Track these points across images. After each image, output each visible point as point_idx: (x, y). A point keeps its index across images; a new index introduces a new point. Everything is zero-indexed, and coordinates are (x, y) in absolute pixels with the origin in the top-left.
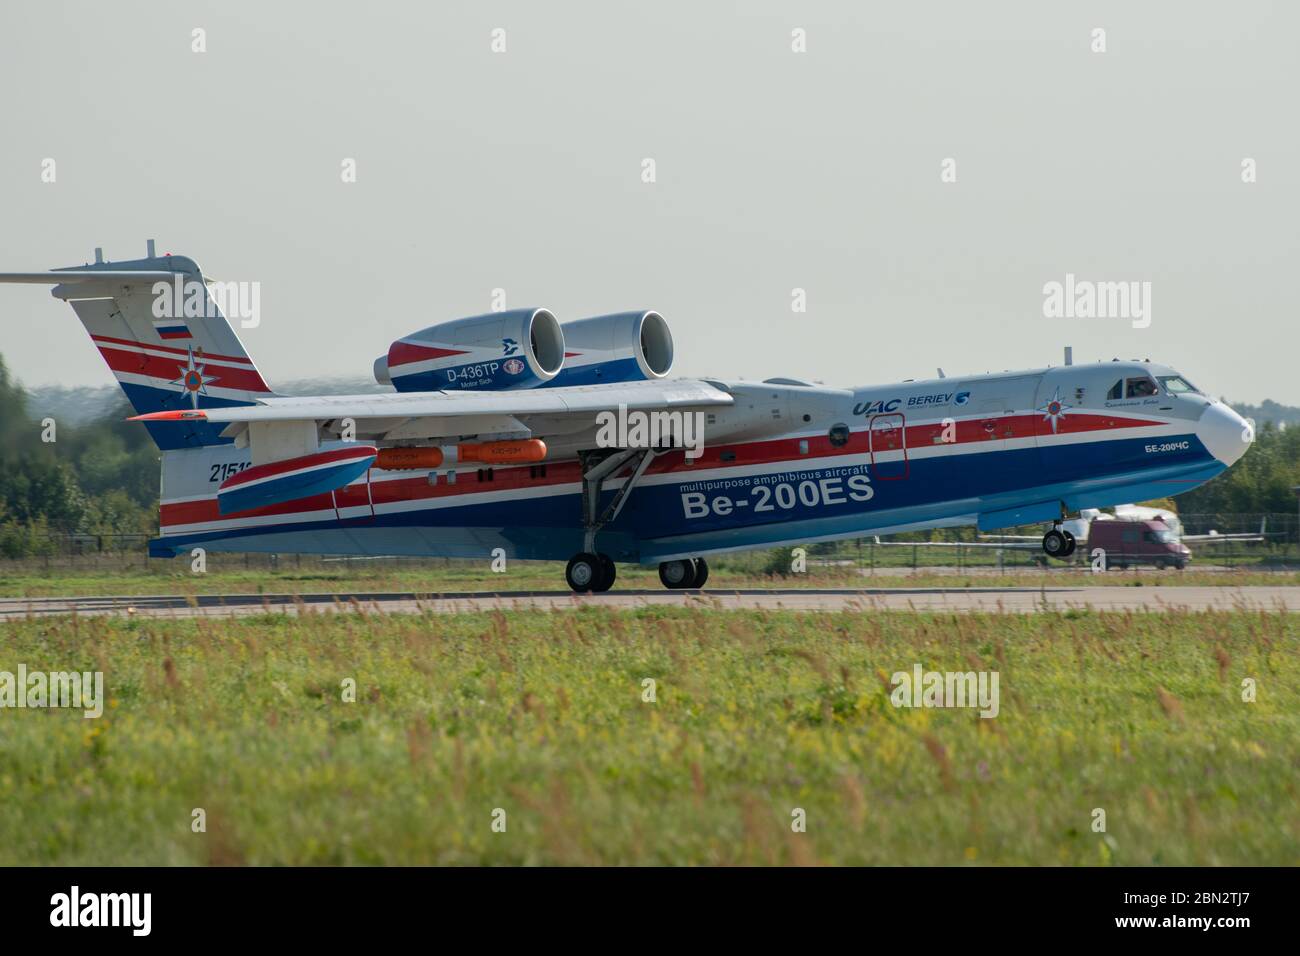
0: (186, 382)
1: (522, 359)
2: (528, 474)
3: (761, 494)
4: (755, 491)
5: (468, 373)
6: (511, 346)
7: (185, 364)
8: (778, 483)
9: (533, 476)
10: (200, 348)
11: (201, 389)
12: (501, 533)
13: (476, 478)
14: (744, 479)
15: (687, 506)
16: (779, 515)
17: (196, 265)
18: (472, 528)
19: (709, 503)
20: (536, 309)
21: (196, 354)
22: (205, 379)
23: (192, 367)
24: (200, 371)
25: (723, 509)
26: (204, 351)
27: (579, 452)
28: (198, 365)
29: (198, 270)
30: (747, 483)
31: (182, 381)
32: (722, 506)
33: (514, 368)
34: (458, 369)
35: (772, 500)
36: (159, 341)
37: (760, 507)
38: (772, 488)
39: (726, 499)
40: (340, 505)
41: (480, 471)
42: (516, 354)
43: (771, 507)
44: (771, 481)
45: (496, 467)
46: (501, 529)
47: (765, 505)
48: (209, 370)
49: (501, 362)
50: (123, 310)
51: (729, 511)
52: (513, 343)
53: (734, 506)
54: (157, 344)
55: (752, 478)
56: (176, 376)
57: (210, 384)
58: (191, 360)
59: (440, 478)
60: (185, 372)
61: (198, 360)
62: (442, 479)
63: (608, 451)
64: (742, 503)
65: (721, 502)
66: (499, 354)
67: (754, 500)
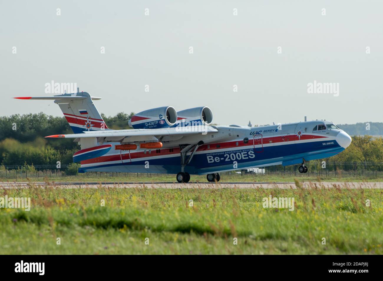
1: (164, 120)
2: (169, 150)
3: (227, 156)
4: (225, 156)
5: (151, 124)
6: (161, 117)
7: (86, 121)
8: (231, 153)
9: (170, 151)
10: (90, 117)
11: (90, 128)
12: (163, 167)
13: (156, 152)
14: (222, 152)
15: (209, 160)
16: (232, 162)
17: (89, 95)
18: (155, 165)
19: (214, 159)
20: (168, 107)
21: (89, 118)
22: (91, 125)
23: (88, 122)
24: (90, 123)
25: (218, 160)
26: (91, 118)
27: (179, 145)
28: (89, 121)
29: (90, 96)
30: (223, 153)
31: (86, 126)
32: (217, 159)
33: (162, 123)
34: (148, 123)
35: (230, 158)
36: (79, 115)
37: (227, 160)
38: (230, 155)
39: (218, 158)
40: (123, 159)
41: (157, 150)
42: (162, 119)
43: (229, 160)
44: (229, 153)
45: (161, 149)
46: (163, 166)
47: (228, 159)
48: (92, 123)
49: (159, 121)
50: (71, 107)
51: (219, 161)
52: (162, 116)
53: (220, 159)
54: (80, 116)
55: (224, 152)
56: (85, 124)
57: (92, 126)
58: (88, 120)
59: (147, 152)
60: (86, 123)
61: (89, 120)
62: (148, 152)
63: (187, 145)
64: (222, 159)
65: (217, 158)
66: (158, 119)
67: (225, 158)
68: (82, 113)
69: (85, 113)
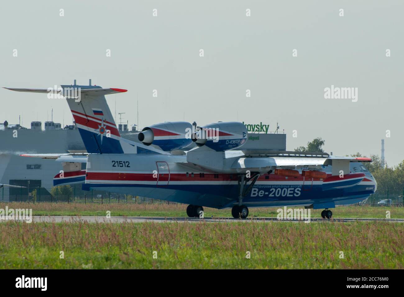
0: (100, 130)
2: (214, 176)
3: (273, 191)
4: (271, 190)
7: (100, 124)
8: (278, 188)
10: (105, 119)
11: (104, 133)
13: (199, 176)
14: (269, 185)
15: (253, 192)
16: (275, 198)
19: (258, 192)
21: (104, 121)
22: (106, 130)
23: (102, 126)
24: (105, 127)
25: (261, 195)
26: (107, 121)
28: (104, 125)
30: (269, 187)
31: (99, 130)
32: (261, 193)
35: (274, 194)
36: (92, 114)
37: (271, 195)
38: (276, 189)
43: (273, 196)
44: (276, 187)
47: (272, 194)
48: (108, 127)
51: (263, 195)
54: (93, 116)
55: (272, 185)
56: (97, 128)
58: (102, 123)
60: (100, 127)
61: (105, 123)
62: (190, 175)
64: (267, 193)
65: (262, 192)
67: (270, 192)
68: (96, 113)
69: (100, 113)
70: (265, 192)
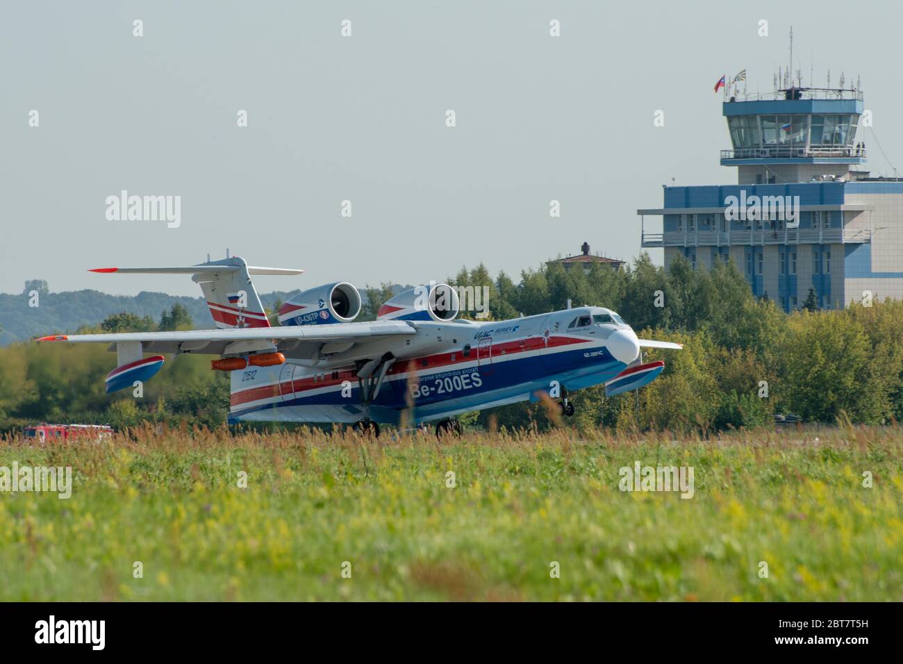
0: (239, 327)
1: (327, 310)
3: (439, 383)
4: (436, 383)
5: (306, 318)
6: (322, 303)
7: (238, 316)
8: (445, 378)
9: (354, 376)
10: (243, 308)
13: (331, 377)
14: (431, 375)
16: (448, 395)
17: (243, 262)
18: (334, 405)
19: (420, 389)
20: (335, 284)
21: (242, 311)
22: (245, 325)
23: (240, 319)
24: (243, 321)
25: (426, 392)
26: (245, 309)
27: (355, 361)
28: (243, 317)
29: (245, 265)
30: (433, 377)
31: (237, 326)
32: (426, 391)
33: (324, 316)
34: (302, 316)
35: (444, 388)
37: (440, 391)
38: (443, 380)
39: (426, 387)
40: (283, 393)
41: (333, 373)
42: (325, 307)
43: (444, 391)
44: (442, 376)
45: (339, 371)
46: (344, 406)
47: (442, 389)
48: (247, 320)
49: (318, 312)
50: (216, 288)
51: (428, 393)
52: (323, 302)
53: (430, 391)
54: (229, 306)
55: (434, 375)
56: (236, 323)
58: (240, 315)
60: (238, 321)
61: (243, 314)
62: (319, 379)
63: (366, 361)
64: (433, 389)
65: (425, 389)
66: (317, 308)
67: (437, 387)
68: (231, 299)
70: (429, 388)
